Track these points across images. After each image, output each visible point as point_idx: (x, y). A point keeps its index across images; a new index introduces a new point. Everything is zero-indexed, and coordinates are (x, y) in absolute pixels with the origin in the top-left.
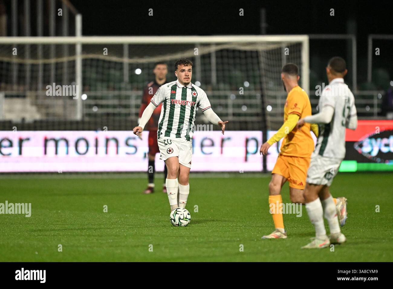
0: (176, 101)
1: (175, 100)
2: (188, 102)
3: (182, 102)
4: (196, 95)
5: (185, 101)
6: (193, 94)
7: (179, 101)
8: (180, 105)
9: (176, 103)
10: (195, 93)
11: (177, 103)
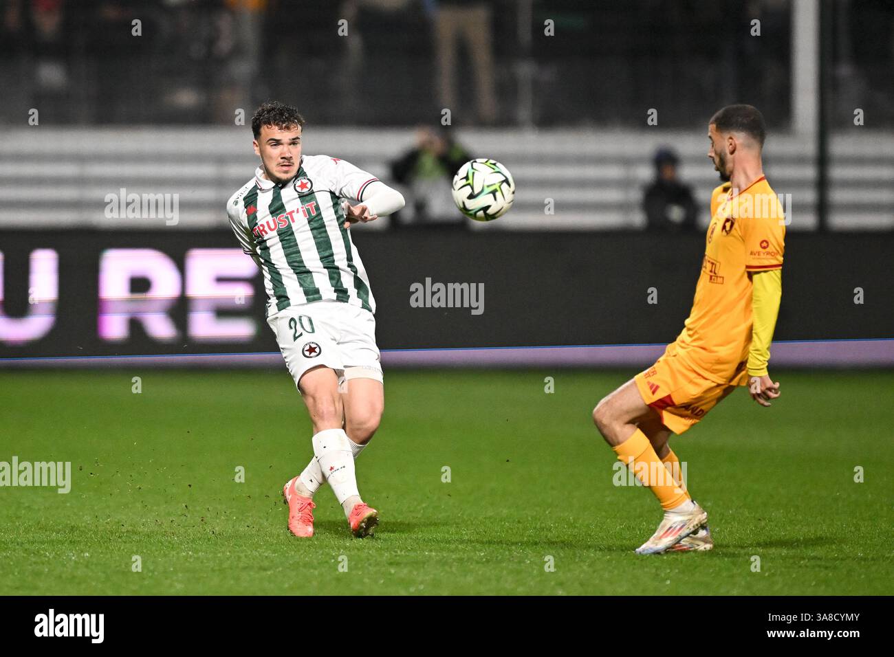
0: (261, 228)
1: (258, 227)
2: (293, 211)
3: (277, 221)
4: (309, 185)
5: (285, 214)
6: (299, 189)
7: (268, 223)
8: (275, 231)
9: (263, 233)
10: (305, 181)
11: (266, 233)
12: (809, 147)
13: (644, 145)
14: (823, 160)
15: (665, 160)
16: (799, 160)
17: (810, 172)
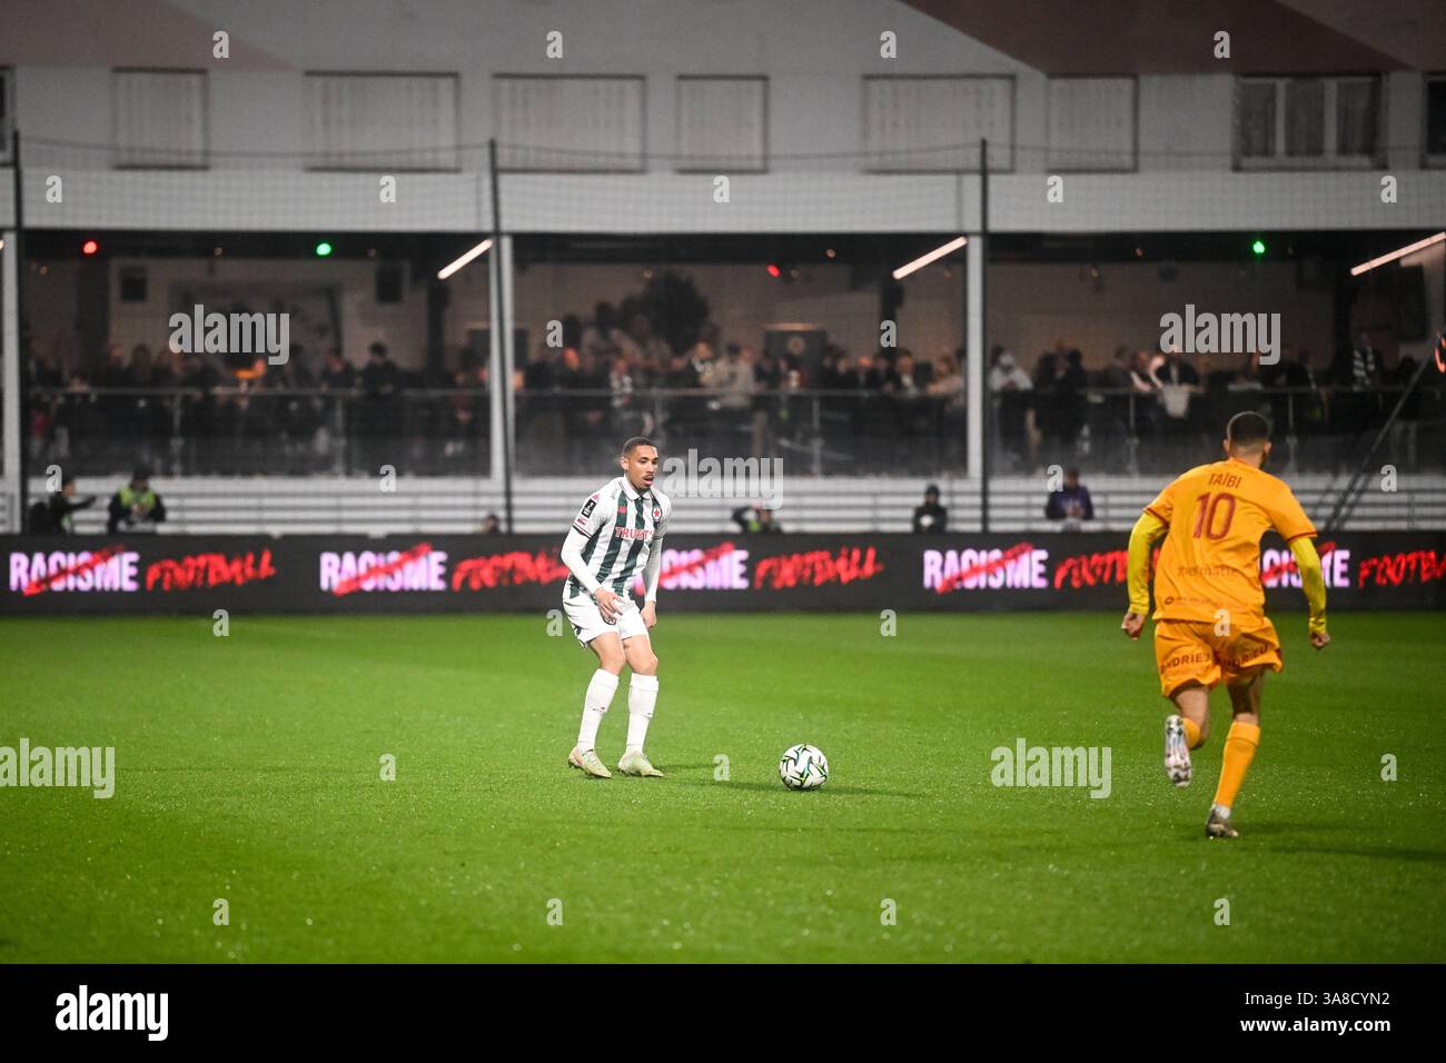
12: (977, 486)
13: (921, 485)
14: (985, 493)
15: (933, 492)
16: (972, 494)
17: (978, 500)
